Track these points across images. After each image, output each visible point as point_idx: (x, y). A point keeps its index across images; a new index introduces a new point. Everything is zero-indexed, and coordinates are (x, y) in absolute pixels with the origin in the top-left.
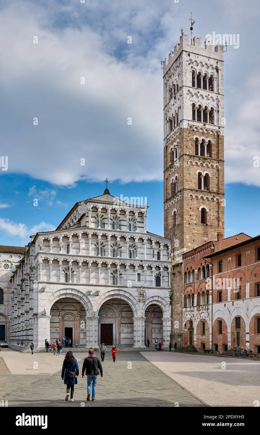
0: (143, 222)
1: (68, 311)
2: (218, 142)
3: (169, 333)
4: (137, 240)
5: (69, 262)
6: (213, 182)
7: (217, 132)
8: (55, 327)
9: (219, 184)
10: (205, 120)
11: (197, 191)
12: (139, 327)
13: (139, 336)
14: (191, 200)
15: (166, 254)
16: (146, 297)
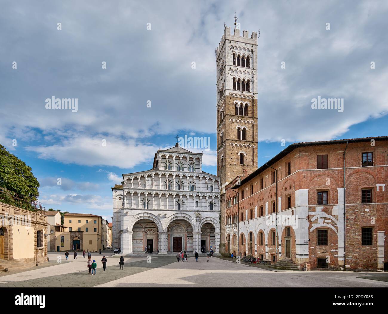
0: (200, 165)
1: (149, 228)
2: (253, 105)
3: (219, 243)
4: (194, 178)
5: (145, 194)
6: (249, 134)
7: (252, 97)
8: (140, 239)
9: (253, 135)
10: (243, 89)
11: (236, 141)
12: (196, 239)
13: (197, 246)
14: (232, 147)
15: (217, 187)
16: (201, 218)
